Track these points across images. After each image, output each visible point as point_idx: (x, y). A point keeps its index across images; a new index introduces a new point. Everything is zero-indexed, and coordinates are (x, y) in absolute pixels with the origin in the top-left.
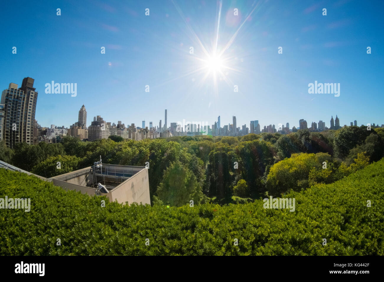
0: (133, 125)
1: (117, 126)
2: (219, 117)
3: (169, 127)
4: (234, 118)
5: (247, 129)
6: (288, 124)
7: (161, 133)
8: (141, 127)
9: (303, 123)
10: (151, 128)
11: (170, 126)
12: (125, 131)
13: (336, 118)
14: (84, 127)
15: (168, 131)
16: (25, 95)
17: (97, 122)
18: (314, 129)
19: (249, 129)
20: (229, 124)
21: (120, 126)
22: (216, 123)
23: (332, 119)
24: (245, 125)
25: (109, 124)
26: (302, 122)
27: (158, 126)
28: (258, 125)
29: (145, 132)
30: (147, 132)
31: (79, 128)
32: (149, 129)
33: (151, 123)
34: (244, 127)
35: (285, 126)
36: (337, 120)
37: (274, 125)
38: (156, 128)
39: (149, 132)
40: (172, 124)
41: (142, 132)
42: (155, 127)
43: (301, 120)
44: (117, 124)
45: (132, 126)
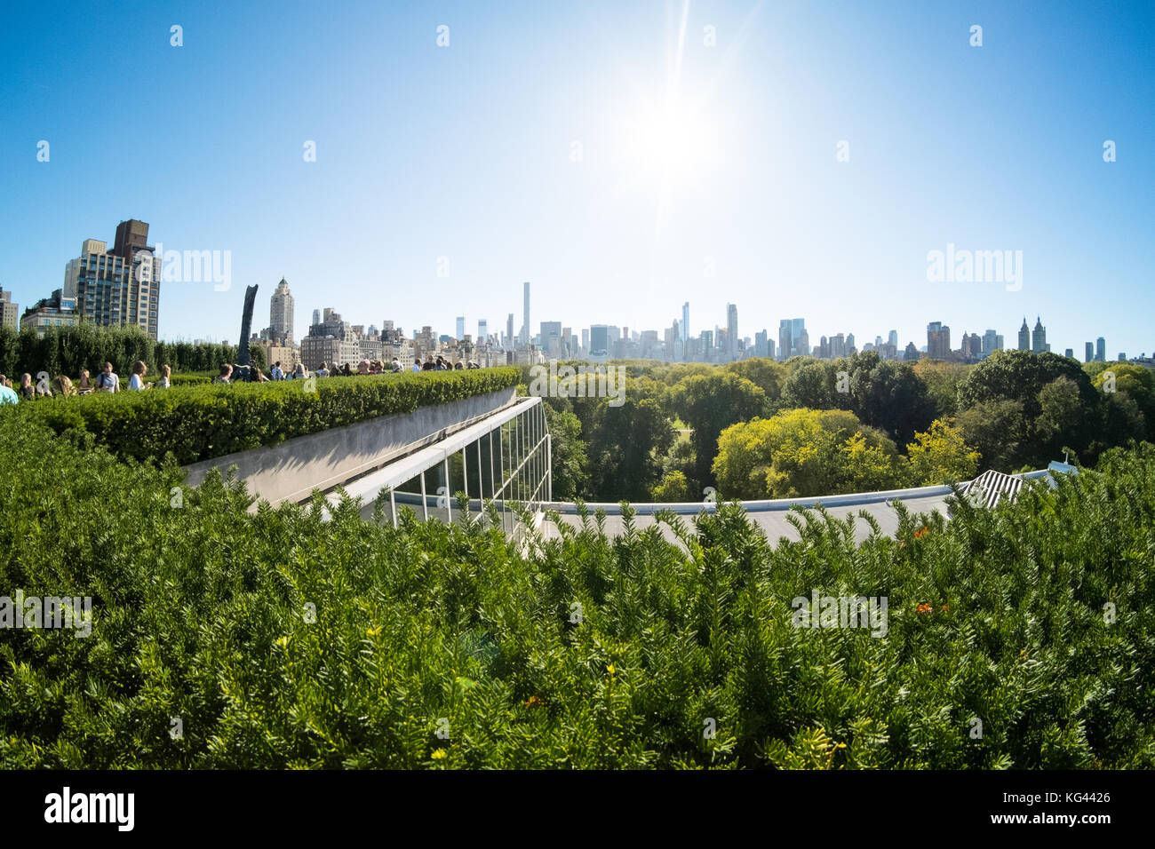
0: (427, 330)
1: (380, 334)
2: (687, 304)
3: (538, 335)
4: (732, 310)
5: (771, 343)
6: (893, 334)
7: (509, 354)
8: (453, 334)
9: (938, 334)
10: (480, 339)
11: (539, 332)
12: (405, 349)
13: (1035, 325)
14: (286, 340)
15: (533, 347)
16: (128, 268)
17: (326, 327)
18: (968, 353)
19: (777, 345)
20: (717, 326)
21: (389, 336)
22: (676, 326)
23: (1025, 328)
24: (765, 331)
25: (358, 329)
26: (937, 329)
27: (502, 333)
28: (804, 333)
29: (463, 350)
30: (468, 351)
31: (274, 345)
32: (474, 340)
33: (483, 324)
34: (761, 336)
35: (885, 340)
36: (1040, 330)
37: (851, 334)
38: (499, 338)
39: (474, 350)
40: (544, 325)
41: (454, 350)
42: (496, 334)
43: (932, 324)
44: (380, 328)
45: (423, 332)
